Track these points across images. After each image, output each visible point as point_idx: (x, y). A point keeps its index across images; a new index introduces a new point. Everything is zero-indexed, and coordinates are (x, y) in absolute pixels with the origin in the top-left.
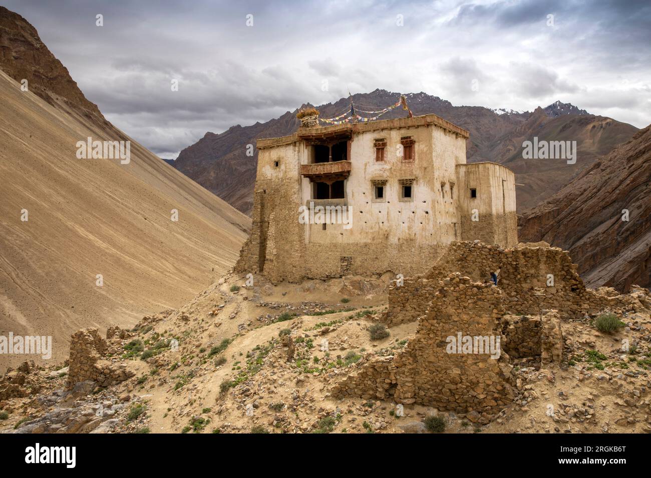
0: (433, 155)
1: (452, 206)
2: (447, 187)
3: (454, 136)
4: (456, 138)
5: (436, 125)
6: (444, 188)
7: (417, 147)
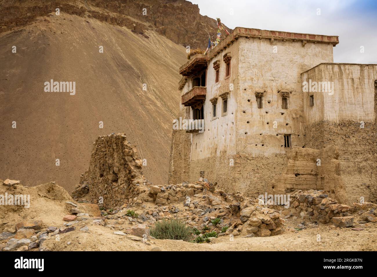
0: (240, 66)
1: (284, 116)
2: (273, 97)
3: (298, 45)
4: (303, 46)
5: (246, 37)
6: (263, 98)
7: (233, 62)
